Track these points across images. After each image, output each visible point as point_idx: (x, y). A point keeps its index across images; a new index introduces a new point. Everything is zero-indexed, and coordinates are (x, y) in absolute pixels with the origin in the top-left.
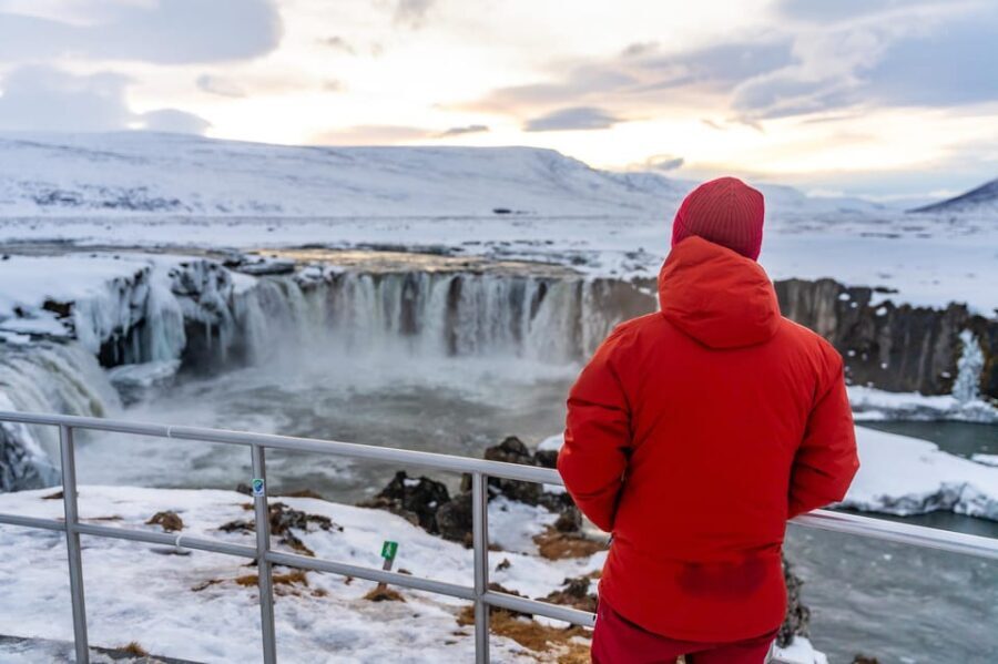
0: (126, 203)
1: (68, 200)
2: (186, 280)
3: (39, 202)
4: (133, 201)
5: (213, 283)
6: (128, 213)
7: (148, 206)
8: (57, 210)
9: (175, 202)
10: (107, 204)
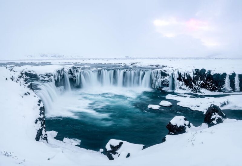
0: (55, 56)
1: (46, 56)
2: (70, 70)
3: (41, 56)
4: (56, 56)
5: (75, 71)
6: (55, 58)
7: (59, 56)
8: (44, 58)
9: (64, 56)
10: (52, 57)
